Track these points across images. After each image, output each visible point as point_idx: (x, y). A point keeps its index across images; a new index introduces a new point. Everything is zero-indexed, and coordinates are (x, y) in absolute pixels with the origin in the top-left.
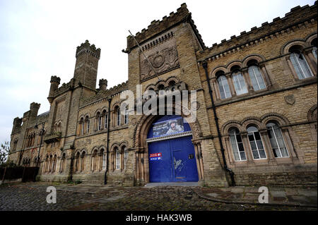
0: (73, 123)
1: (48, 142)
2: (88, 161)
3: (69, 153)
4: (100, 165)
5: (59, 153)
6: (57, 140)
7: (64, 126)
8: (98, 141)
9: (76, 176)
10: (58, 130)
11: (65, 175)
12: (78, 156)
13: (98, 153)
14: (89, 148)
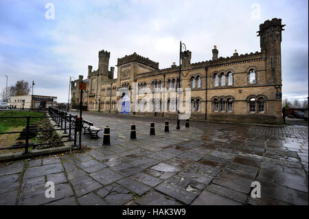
0: (99, 90)
1: (90, 97)
2: (105, 105)
3: (98, 102)
4: (108, 106)
5: (95, 102)
6: (94, 96)
7: (96, 89)
8: (108, 99)
9: (101, 110)
10: (93, 92)
11: (97, 110)
12: (101, 103)
13: (108, 103)
14: (105, 101)
